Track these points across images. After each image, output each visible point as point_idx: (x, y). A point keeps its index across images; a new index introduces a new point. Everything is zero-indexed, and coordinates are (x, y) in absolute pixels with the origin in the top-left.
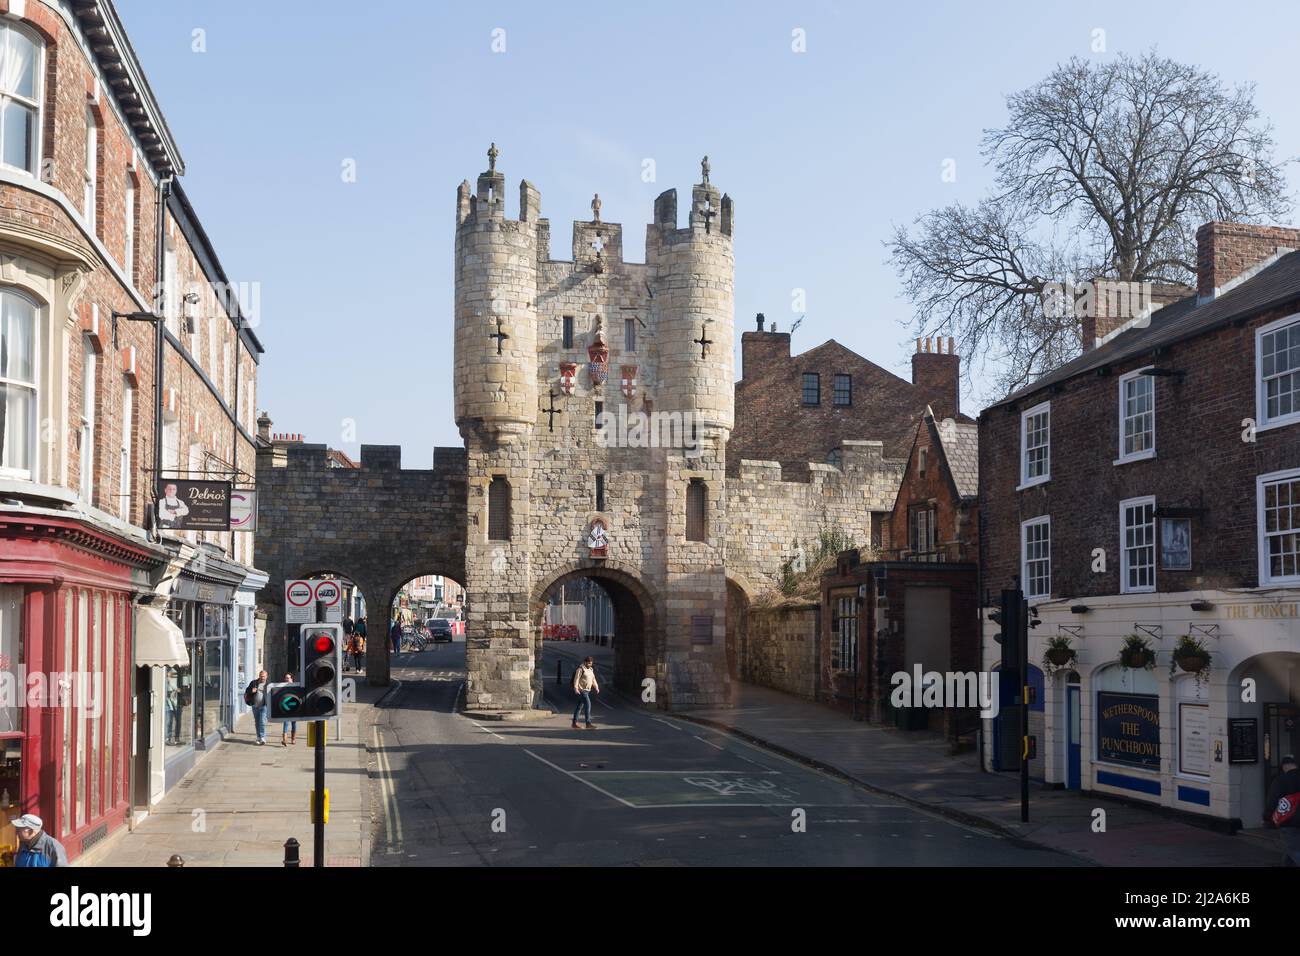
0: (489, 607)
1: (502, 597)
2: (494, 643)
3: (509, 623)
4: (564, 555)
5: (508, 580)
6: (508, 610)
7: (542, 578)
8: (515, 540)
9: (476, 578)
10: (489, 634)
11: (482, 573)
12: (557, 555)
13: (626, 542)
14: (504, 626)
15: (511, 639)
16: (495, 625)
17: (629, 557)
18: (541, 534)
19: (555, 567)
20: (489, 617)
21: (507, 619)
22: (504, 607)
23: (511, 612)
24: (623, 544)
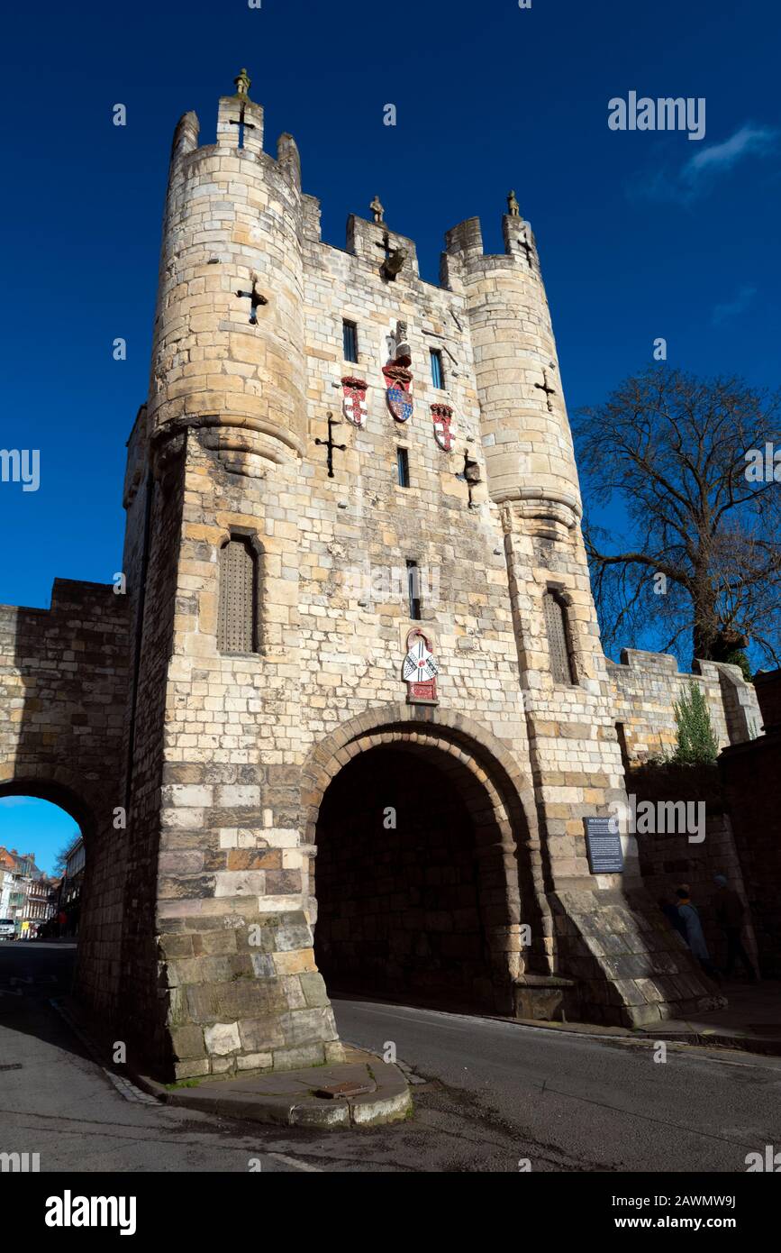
0: (216, 795)
1: (246, 774)
2: (225, 883)
3: (262, 834)
4: (362, 693)
5: (259, 734)
6: (256, 802)
7: (321, 736)
8: (273, 653)
9: (189, 728)
10: (215, 860)
11: (203, 716)
12: (350, 691)
13: (462, 677)
14: (248, 840)
15: (262, 873)
16: (228, 839)
17: (470, 705)
18: (319, 649)
19: (345, 716)
20: (215, 818)
21: (257, 824)
22: (247, 795)
23: (262, 809)
24: (458, 681)
